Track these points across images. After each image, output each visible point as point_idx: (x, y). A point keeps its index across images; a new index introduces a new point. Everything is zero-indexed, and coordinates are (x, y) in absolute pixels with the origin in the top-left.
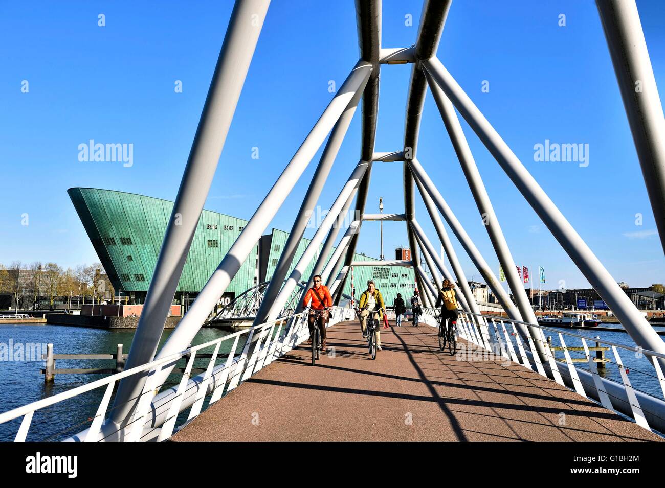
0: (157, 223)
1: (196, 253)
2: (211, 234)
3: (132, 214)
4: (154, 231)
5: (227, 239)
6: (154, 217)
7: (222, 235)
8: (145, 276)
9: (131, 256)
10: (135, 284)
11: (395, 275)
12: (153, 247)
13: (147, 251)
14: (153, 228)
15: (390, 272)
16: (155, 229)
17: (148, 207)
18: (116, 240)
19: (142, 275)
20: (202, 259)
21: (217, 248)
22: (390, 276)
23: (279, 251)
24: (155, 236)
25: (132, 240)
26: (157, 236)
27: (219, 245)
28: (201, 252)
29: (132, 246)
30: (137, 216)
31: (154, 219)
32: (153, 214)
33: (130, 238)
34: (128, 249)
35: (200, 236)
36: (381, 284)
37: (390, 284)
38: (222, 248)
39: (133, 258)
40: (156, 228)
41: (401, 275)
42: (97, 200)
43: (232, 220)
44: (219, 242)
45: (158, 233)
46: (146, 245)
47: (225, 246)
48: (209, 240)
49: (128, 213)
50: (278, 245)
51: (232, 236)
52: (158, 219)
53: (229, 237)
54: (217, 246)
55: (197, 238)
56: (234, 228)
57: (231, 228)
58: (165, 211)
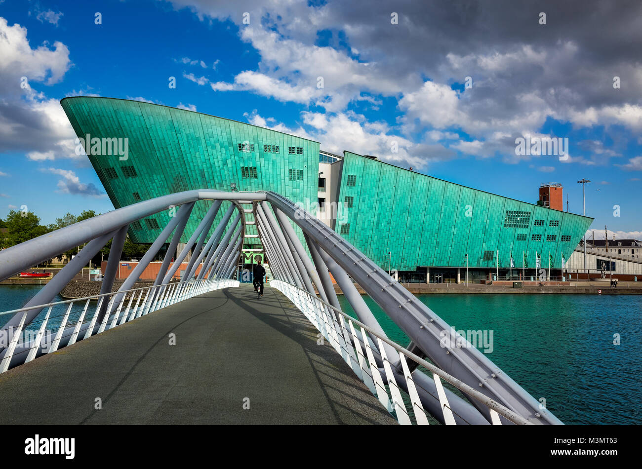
0: (165, 143)
2: (245, 158)
3: (131, 132)
4: (163, 155)
5: (271, 166)
6: (160, 134)
7: (262, 159)
8: (158, 221)
9: (137, 194)
10: (148, 232)
11: (540, 223)
12: (163, 179)
13: (156, 184)
14: (162, 151)
15: (531, 217)
16: (164, 153)
17: (151, 118)
18: (116, 171)
19: (155, 220)
21: (256, 180)
22: (532, 223)
23: (354, 185)
24: (165, 162)
25: (137, 170)
26: (168, 163)
27: (259, 175)
29: (137, 178)
30: (138, 134)
32: (159, 130)
33: (133, 167)
34: (132, 183)
35: (229, 162)
36: (516, 236)
37: (531, 236)
38: (264, 180)
39: (140, 195)
40: (165, 150)
41: (549, 223)
42: (87, 114)
43: (277, 137)
44: (258, 171)
45: (168, 159)
46: (155, 175)
47: (268, 176)
48: (243, 168)
49: (126, 130)
50: (352, 176)
51: (278, 161)
52: (167, 138)
53: (274, 163)
54: (256, 176)
55: (225, 163)
56: (281, 149)
57: (276, 149)
58: (176, 124)
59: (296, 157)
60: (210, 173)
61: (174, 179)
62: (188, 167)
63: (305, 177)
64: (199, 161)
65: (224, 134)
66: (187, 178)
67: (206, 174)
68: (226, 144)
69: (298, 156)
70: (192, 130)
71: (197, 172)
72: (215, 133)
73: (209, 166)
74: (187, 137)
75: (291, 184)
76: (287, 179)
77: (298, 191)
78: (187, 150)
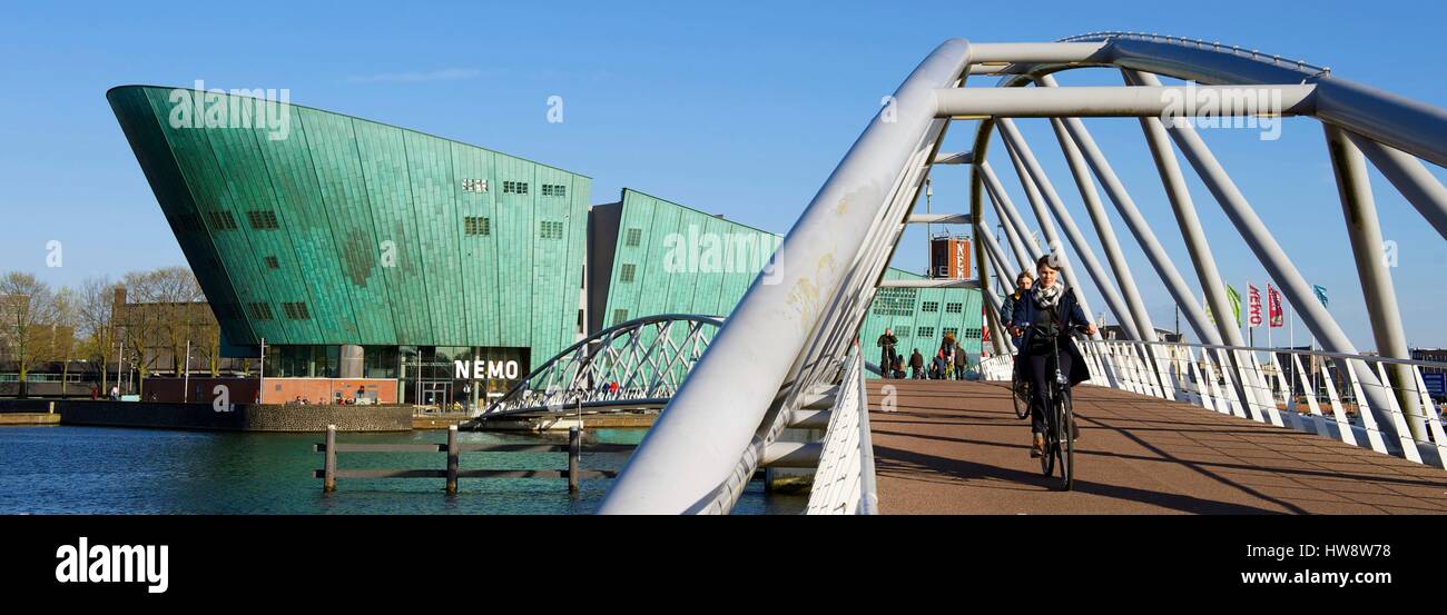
1: (436, 251)
2: (473, 203)
3: (277, 154)
4: (333, 195)
5: (513, 214)
6: (332, 159)
7: (500, 205)
8: (309, 306)
9: (274, 258)
10: (286, 326)
11: (931, 307)
12: (329, 234)
13: (314, 243)
14: (331, 189)
15: (917, 297)
16: (336, 192)
17: (319, 134)
18: (236, 219)
19: (301, 305)
20: (451, 264)
21: (487, 238)
22: (918, 306)
23: (638, 245)
24: (335, 207)
25: (279, 218)
26: (340, 208)
27: (493, 230)
28: (449, 248)
29: (277, 231)
30: (291, 158)
31: (333, 166)
32: (330, 153)
33: (272, 213)
34: (267, 240)
35: (446, 208)
38: (500, 238)
39: (280, 261)
40: (338, 187)
41: (945, 307)
43: (525, 169)
44: (492, 225)
45: (342, 201)
46: (313, 228)
47: (507, 233)
48: (467, 218)
49: (268, 150)
50: (635, 230)
51: (525, 208)
52: (342, 166)
53: (518, 211)
54: (487, 232)
55: (439, 211)
56: (530, 188)
57: (522, 188)
58: (361, 145)
59: (553, 201)
60: (413, 227)
61: (348, 235)
62: (375, 216)
63: (565, 233)
64: (396, 207)
65: (441, 163)
66: (372, 234)
67: (406, 228)
68: (443, 179)
69: (557, 199)
70: (387, 156)
71: (391, 224)
72: (425, 161)
73: (411, 214)
74: (379, 167)
75: (543, 245)
76: (537, 236)
77: (553, 256)
78: (377, 189)
